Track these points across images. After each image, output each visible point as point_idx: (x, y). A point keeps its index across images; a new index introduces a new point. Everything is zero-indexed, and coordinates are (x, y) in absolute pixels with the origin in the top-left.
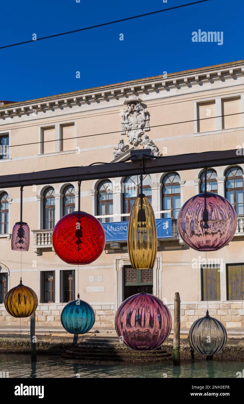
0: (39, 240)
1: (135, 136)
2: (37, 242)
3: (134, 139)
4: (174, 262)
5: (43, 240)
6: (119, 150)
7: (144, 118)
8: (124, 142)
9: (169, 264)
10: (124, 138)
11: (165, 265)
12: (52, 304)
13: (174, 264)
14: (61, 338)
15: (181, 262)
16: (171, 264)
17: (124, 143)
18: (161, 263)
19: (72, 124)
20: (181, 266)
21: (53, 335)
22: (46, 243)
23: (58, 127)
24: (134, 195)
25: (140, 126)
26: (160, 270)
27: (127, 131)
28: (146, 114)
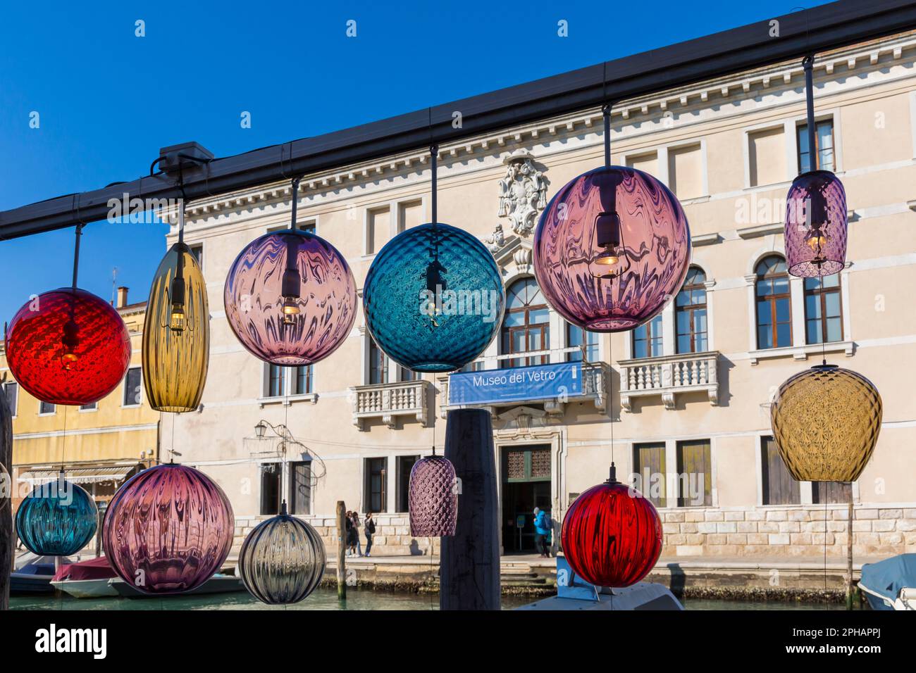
0: (361, 404)
1: (521, 218)
2: (359, 407)
3: (520, 223)
4: (588, 440)
5: (367, 404)
6: (495, 244)
7: (537, 187)
8: (503, 229)
9: (578, 444)
10: (504, 222)
11: (572, 444)
12: (382, 514)
13: (587, 443)
14: (393, 574)
15: (599, 440)
16: (583, 443)
17: (502, 232)
18: (565, 442)
19: (418, 202)
20: (600, 446)
21: (379, 568)
22: (373, 409)
23: (394, 209)
24: (520, 321)
25: (529, 201)
26: (564, 455)
27: (508, 210)
28: (540, 180)
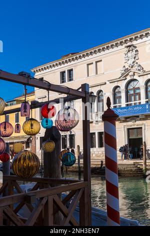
6: (123, 71)
11: (149, 127)
18: (146, 126)
19: (101, 61)
23: (94, 63)
24: (132, 92)
25: (133, 57)
27: (127, 61)
28: (136, 51)
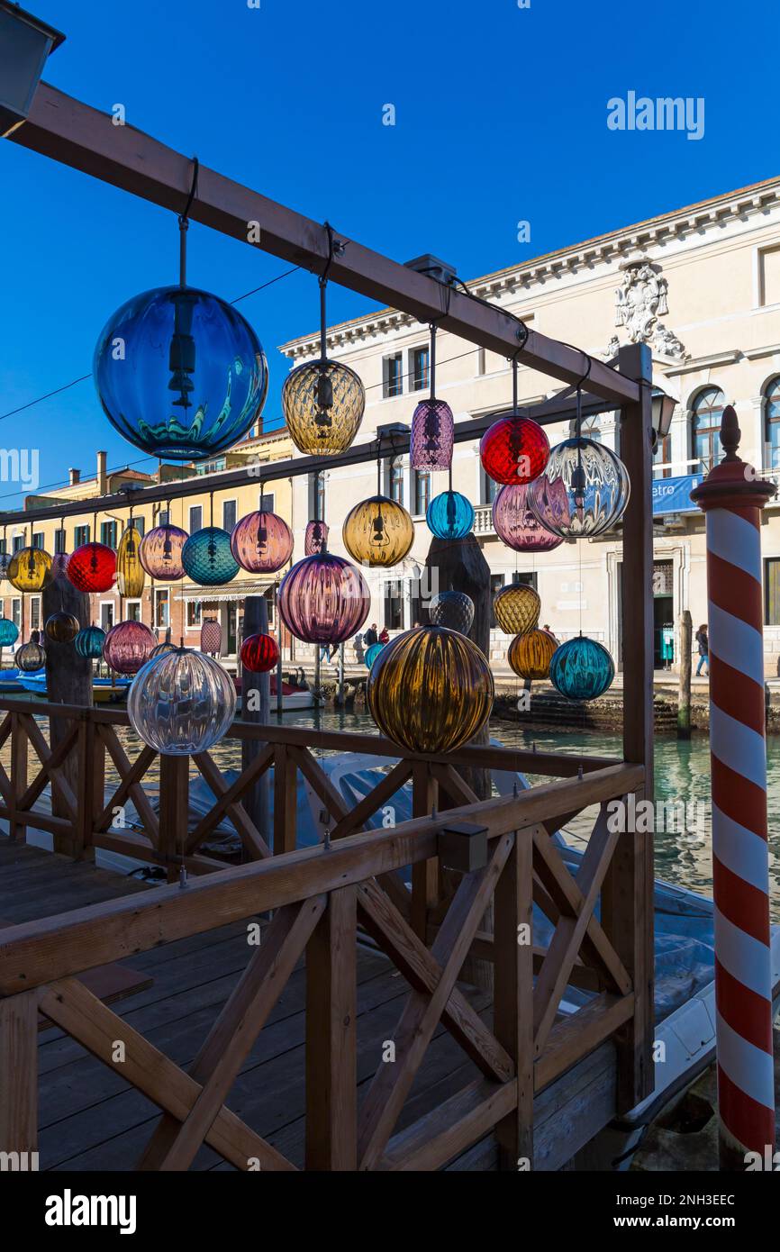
0: (477, 524)
1: (639, 327)
2: (475, 526)
3: (638, 331)
6: (610, 356)
7: (656, 292)
8: (619, 339)
9: (701, 559)
10: (620, 332)
11: (696, 560)
17: (619, 342)
18: (687, 557)
19: (531, 317)
25: (648, 307)
26: (686, 570)
27: (625, 319)
28: (659, 284)
